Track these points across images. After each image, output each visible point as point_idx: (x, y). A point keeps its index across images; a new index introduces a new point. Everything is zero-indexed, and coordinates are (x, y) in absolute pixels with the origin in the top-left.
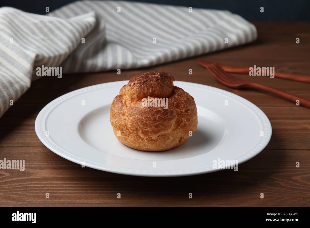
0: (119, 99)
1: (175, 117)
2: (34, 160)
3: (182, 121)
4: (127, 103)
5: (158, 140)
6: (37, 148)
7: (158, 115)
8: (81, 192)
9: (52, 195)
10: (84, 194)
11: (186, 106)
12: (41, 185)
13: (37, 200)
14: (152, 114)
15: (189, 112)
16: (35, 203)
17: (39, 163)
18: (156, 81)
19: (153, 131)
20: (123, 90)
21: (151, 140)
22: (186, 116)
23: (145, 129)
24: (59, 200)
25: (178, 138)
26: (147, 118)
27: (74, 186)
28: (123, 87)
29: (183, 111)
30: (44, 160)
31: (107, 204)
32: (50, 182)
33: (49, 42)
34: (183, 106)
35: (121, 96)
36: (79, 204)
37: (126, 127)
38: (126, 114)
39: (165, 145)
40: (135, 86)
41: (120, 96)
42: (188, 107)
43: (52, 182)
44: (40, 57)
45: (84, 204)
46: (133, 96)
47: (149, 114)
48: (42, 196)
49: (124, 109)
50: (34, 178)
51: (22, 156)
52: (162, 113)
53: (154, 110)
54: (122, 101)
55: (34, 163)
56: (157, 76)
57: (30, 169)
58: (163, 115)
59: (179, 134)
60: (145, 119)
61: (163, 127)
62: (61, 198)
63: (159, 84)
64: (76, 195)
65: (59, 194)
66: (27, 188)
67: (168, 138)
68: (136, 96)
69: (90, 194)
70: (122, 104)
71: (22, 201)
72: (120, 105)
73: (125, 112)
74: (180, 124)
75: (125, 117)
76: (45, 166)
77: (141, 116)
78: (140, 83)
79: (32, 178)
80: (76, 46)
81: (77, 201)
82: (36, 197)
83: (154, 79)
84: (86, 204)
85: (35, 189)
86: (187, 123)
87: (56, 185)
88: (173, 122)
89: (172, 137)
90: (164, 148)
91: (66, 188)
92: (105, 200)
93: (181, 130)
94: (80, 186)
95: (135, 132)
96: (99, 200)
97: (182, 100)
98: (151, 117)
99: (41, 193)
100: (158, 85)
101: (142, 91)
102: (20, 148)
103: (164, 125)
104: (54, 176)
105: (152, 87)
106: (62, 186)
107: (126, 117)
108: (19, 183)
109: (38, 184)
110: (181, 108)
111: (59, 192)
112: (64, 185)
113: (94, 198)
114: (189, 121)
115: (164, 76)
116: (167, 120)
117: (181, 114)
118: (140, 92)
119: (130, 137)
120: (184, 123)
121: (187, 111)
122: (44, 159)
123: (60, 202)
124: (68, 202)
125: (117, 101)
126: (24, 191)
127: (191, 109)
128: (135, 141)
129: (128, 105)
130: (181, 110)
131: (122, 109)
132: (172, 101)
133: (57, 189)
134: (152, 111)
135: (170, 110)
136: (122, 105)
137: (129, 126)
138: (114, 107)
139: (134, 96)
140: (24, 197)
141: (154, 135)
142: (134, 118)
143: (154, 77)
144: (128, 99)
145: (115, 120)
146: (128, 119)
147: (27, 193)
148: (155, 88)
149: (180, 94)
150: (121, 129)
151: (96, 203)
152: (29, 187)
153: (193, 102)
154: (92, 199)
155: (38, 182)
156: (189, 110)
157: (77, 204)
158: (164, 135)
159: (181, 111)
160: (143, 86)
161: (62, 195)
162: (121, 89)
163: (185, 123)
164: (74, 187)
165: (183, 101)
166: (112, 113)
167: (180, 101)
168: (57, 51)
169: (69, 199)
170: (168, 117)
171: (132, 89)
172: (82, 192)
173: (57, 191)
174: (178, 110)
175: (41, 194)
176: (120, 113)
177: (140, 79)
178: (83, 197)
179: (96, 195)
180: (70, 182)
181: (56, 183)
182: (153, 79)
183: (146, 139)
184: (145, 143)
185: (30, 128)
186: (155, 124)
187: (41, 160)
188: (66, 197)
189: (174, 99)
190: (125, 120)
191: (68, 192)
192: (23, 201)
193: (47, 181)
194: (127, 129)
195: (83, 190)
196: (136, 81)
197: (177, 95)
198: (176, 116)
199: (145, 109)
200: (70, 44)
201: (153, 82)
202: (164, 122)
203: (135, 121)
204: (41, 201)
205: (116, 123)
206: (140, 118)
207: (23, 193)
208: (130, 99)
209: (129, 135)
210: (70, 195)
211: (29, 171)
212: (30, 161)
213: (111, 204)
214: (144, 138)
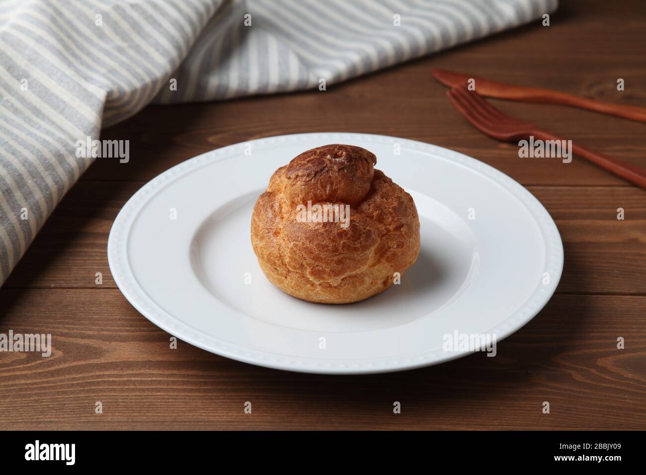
0: (269, 202)
1: (374, 241)
2: (108, 320)
3: (390, 248)
4: (283, 210)
5: (342, 286)
6: (113, 290)
7: (342, 241)
8: (196, 394)
9: (141, 401)
10: (201, 400)
11: (396, 219)
12: (121, 379)
13: (115, 413)
14: (330, 239)
15: (402, 229)
16: (112, 419)
17: (117, 326)
18: (338, 172)
19: (332, 271)
20: (276, 180)
21: (328, 286)
22: (396, 236)
23: (317, 266)
24: (156, 413)
25: (381, 279)
26: (322, 245)
27: (182, 381)
28: (277, 172)
29: (391, 228)
30: (126, 320)
31: (244, 422)
32: (139, 372)
33: (131, 52)
34: (390, 219)
35: (271, 195)
36: (193, 424)
37: (280, 261)
38: (282, 235)
39: (356, 294)
40: (297, 180)
41: (271, 193)
42: (401, 221)
43: (142, 371)
44: (116, 95)
45: (201, 422)
46: (294, 198)
47: (324, 238)
48: (124, 404)
49: (278, 223)
50: (109, 363)
51: (85, 310)
52: (349, 236)
53: (335, 232)
54: (274, 205)
55: (108, 328)
56: (340, 159)
57: (100, 341)
58: (352, 240)
59: (382, 272)
60: (317, 248)
61: (351, 264)
62: (159, 409)
63: (344, 176)
64: (187, 402)
65: (155, 399)
66: (96, 386)
67: (362, 282)
68: (301, 199)
69: (212, 399)
70: (274, 211)
71: (86, 415)
72: (270, 215)
73: (280, 229)
74: (385, 253)
75: (279, 240)
76: (128, 333)
77: (310, 242)
78: (308, 175)
79: (104, 363)
80: (185, 54)
81: (189, 416)
82: (112, 405)
83: (335, 167)
84: (205, 422)
85: (111, 387)
86: (399, 251)
87: (150, 379)
88: (371, 253)
89: (370, 278)
90: (353, 299)
91: (168, 385)
92: (240, 414)
93: (386, 265)
94: (194, 380)
95: (298, 271)
96: (229, 414)
97: (390, 208)
98: (329, 244)
99: (122, 396)
100: (343, 179)
101: (312, 190)
102: (81, 290)
103: (354, 260)
104: (143, 357)
105: (332, 183)
106: (160, 380)
107: (282, 241)
108: (81, 373)
109: (116, 376)
110: (387, 223)
111: (155, 396)
112: (165, 379)
113: (220, 409)
114: (403, 246)
115: (356, 159)
116: (359, 249)
117: (386, 234)
118: (308, 193)
119: (288, 278)
120: (392, 252)
121: (398, 228)
122: (126, 316)
123: (156, 418)
124: (172, 418)
125: (264, 206)
126: (89, 392)
127: (407, 224)
128: (298, 286)
129: (286, 216)
130: (388, 227)
131: (274, 223)
132: (369, 209)
133: (151, 387)
134: (331, 232)
135: (365, 229)
136: (273, 214)
137: (287, 260)
138: (258, 216)
139: (296, 199)
140: (90, 407)
141: (335, 278)
142: (296, 246)
143: (335, 163)
144: (285, 202)
145: (261, 245)
146: (285, 245)
147: (96, 396)
148: (336, 185)
149: (386, 194)
150: (272, 263)
151: (224, 420)
152: (98, 383)
153: (410, 209)
154: (216, 411)
155: (115, 372)
156: (402, 226)
157: (188, 422)
158: (355, 276)
159: (386, 229)
160: (314, 181)
161: (161, 402)
162: (273, 177)
163: (395, 251)
164: (184, 383)
165: (390, 210)
166: (254, 229)
167: (386, 208)
168: (149, 73)
169: (174, 410)
170: (361, 243)
171: (294, 185)
172: (196, 396)
173: (152, 392)
174: (382, 227)
175: (122, 399)
176: (270, 230)
177: (309, 167)
178: (198, 406)
179: (223, 402)
180: (175, 372)
181: (150, 374)
182: (333, 167)
183: (320, 285)
184: (318, 291)
185: (98, 242)
186: (335, 258)
187: (120, 320)
188: (167, 407)
189: (373, 205)
190: (280, 245)
191: (171, 394)
192: (89, 415)
193: (133, 370)
194: (283, 263)
195: (199, 389)
196: (301, 170)
197: (379, 196)
198: (376, 241)
199: (316, 228)
200: (174, 53)
201: (334, 174)
202: (352, 253)
203: (298, 252)
204: (121, 416)
205: (263, 250)
206: (308, 246)
207: (88, 397)
208: (288, 203)
209: (286, 274)
210: (175, 402)
211: (98, 346)
212: (99, 321)
213: (252, 422)
214: (315, 282)
